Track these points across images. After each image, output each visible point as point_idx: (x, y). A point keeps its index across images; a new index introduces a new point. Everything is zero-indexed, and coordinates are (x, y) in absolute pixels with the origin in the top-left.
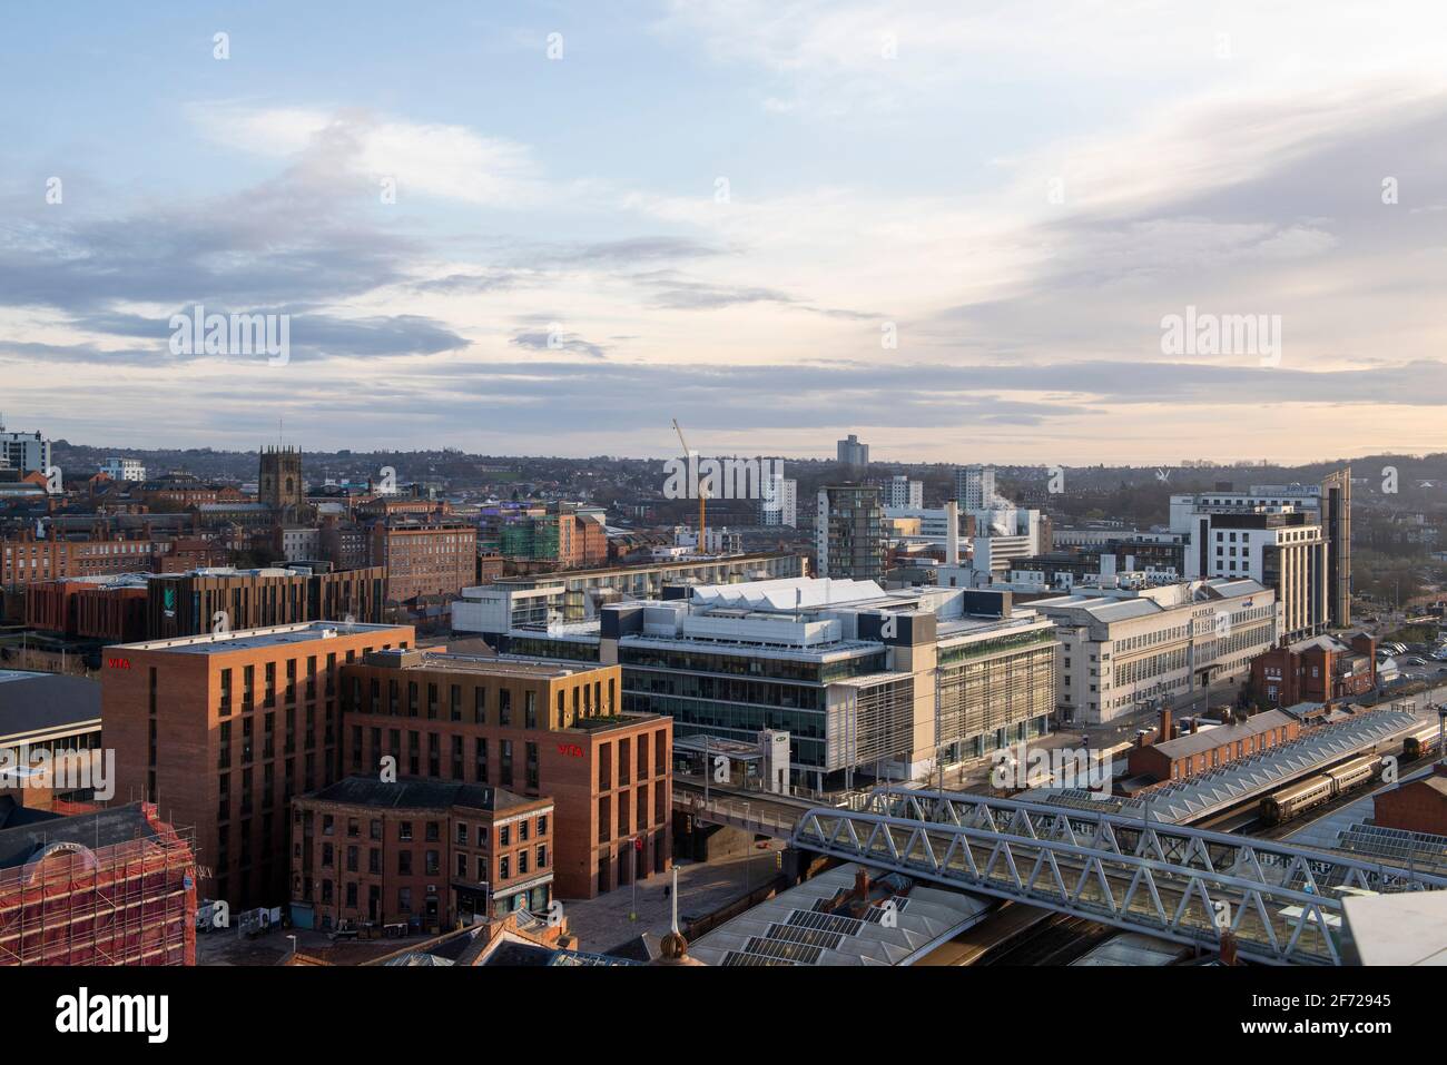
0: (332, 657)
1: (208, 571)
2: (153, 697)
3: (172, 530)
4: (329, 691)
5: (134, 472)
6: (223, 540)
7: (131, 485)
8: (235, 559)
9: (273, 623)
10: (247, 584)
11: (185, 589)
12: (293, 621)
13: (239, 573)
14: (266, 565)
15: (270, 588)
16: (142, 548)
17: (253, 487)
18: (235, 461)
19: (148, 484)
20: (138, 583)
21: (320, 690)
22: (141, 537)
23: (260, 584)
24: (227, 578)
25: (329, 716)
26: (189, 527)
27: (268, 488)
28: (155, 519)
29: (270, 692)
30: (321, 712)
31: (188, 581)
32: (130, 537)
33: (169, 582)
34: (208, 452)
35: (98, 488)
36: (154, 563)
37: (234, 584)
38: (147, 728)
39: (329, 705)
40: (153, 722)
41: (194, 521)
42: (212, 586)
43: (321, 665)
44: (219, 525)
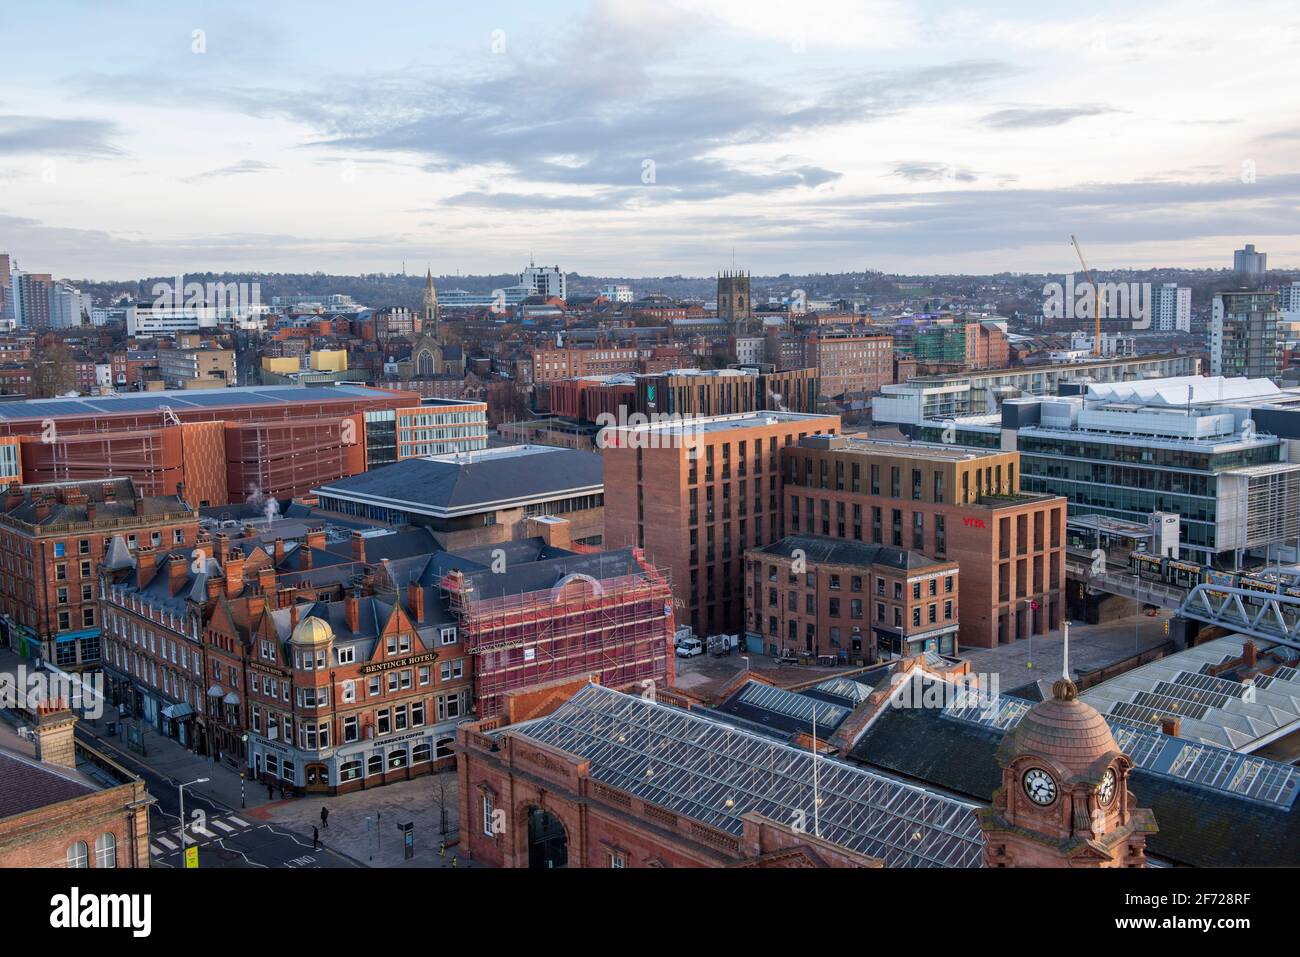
0: (774, 440)
1: (681, 372)
2: (640, 468)
3: (653, 340)
4: (773, 468)
5: (625, 295)
6: (691, 348)
7: (623, 306)
8: (700, 362)
9: (730, 412)
10: (709, 382)
11: (662, 385)
12: (745, 411)
13: (704, 373)
14: (723, 366)
15: (726, 386)
16: (632, 354)
17: (713, 305)
18: (700, 285)
19: (634, 305)
20: (629, 381)
21: (765, 466)
22: (631, 346)
23: (719, 382)
24: (694, 377)
25: (772, 487)
26: (665, 337)
27: (724, 305)
28: (640, 331)
29: (727, 467)
30: (766, 484)
31: (665, 379)
32: (622, 346)
33: (651, 380)
34: (679, 279)
35: (599, 308)
36: (640, 366)
37: (699, 382)
38: (636, 490)
39: (773, 478)
40: (640, 487)
41: (669, 333)
42: (682, 384)
43: (766, 447)
44: (687, 335)
